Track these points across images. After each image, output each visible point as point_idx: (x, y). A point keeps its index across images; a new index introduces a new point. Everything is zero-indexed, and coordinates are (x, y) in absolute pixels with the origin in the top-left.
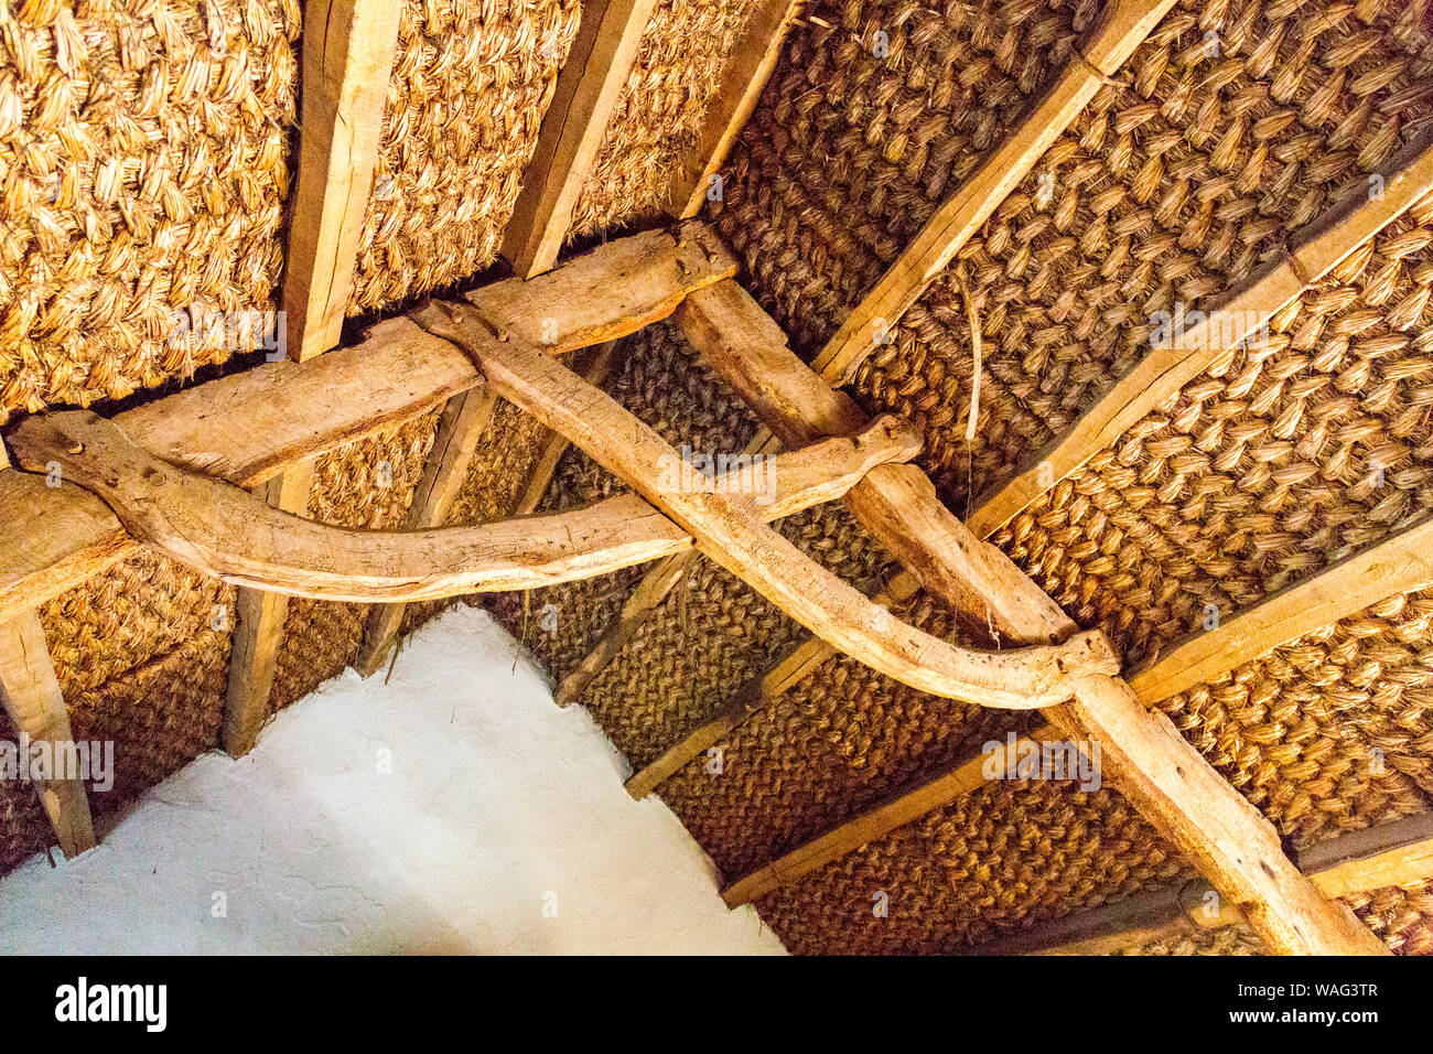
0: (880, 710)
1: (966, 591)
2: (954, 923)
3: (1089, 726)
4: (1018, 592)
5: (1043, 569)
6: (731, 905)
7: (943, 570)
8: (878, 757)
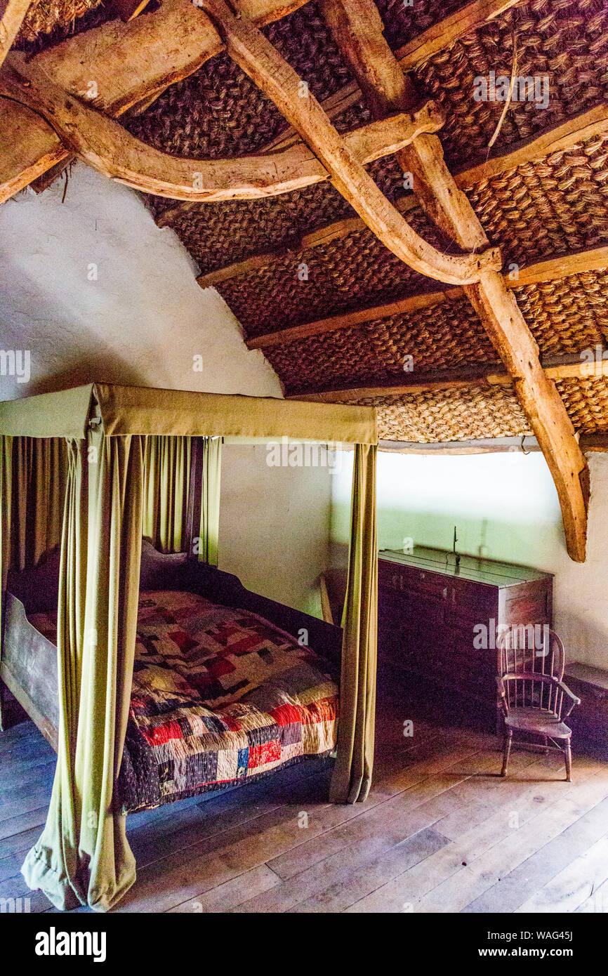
0: (365, 265)
1: (446, 220)
2: (370, 369)
3: (482, 296)
4: (469, 222)
5: (483, 210)
6: (250, 348)
7: (438, 206)
8: (357, 287)
